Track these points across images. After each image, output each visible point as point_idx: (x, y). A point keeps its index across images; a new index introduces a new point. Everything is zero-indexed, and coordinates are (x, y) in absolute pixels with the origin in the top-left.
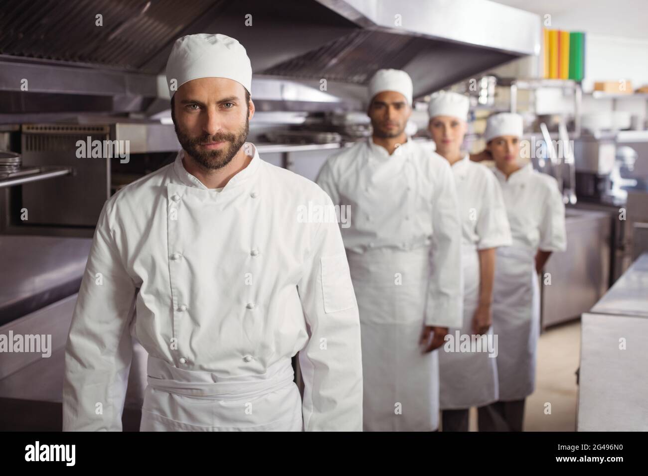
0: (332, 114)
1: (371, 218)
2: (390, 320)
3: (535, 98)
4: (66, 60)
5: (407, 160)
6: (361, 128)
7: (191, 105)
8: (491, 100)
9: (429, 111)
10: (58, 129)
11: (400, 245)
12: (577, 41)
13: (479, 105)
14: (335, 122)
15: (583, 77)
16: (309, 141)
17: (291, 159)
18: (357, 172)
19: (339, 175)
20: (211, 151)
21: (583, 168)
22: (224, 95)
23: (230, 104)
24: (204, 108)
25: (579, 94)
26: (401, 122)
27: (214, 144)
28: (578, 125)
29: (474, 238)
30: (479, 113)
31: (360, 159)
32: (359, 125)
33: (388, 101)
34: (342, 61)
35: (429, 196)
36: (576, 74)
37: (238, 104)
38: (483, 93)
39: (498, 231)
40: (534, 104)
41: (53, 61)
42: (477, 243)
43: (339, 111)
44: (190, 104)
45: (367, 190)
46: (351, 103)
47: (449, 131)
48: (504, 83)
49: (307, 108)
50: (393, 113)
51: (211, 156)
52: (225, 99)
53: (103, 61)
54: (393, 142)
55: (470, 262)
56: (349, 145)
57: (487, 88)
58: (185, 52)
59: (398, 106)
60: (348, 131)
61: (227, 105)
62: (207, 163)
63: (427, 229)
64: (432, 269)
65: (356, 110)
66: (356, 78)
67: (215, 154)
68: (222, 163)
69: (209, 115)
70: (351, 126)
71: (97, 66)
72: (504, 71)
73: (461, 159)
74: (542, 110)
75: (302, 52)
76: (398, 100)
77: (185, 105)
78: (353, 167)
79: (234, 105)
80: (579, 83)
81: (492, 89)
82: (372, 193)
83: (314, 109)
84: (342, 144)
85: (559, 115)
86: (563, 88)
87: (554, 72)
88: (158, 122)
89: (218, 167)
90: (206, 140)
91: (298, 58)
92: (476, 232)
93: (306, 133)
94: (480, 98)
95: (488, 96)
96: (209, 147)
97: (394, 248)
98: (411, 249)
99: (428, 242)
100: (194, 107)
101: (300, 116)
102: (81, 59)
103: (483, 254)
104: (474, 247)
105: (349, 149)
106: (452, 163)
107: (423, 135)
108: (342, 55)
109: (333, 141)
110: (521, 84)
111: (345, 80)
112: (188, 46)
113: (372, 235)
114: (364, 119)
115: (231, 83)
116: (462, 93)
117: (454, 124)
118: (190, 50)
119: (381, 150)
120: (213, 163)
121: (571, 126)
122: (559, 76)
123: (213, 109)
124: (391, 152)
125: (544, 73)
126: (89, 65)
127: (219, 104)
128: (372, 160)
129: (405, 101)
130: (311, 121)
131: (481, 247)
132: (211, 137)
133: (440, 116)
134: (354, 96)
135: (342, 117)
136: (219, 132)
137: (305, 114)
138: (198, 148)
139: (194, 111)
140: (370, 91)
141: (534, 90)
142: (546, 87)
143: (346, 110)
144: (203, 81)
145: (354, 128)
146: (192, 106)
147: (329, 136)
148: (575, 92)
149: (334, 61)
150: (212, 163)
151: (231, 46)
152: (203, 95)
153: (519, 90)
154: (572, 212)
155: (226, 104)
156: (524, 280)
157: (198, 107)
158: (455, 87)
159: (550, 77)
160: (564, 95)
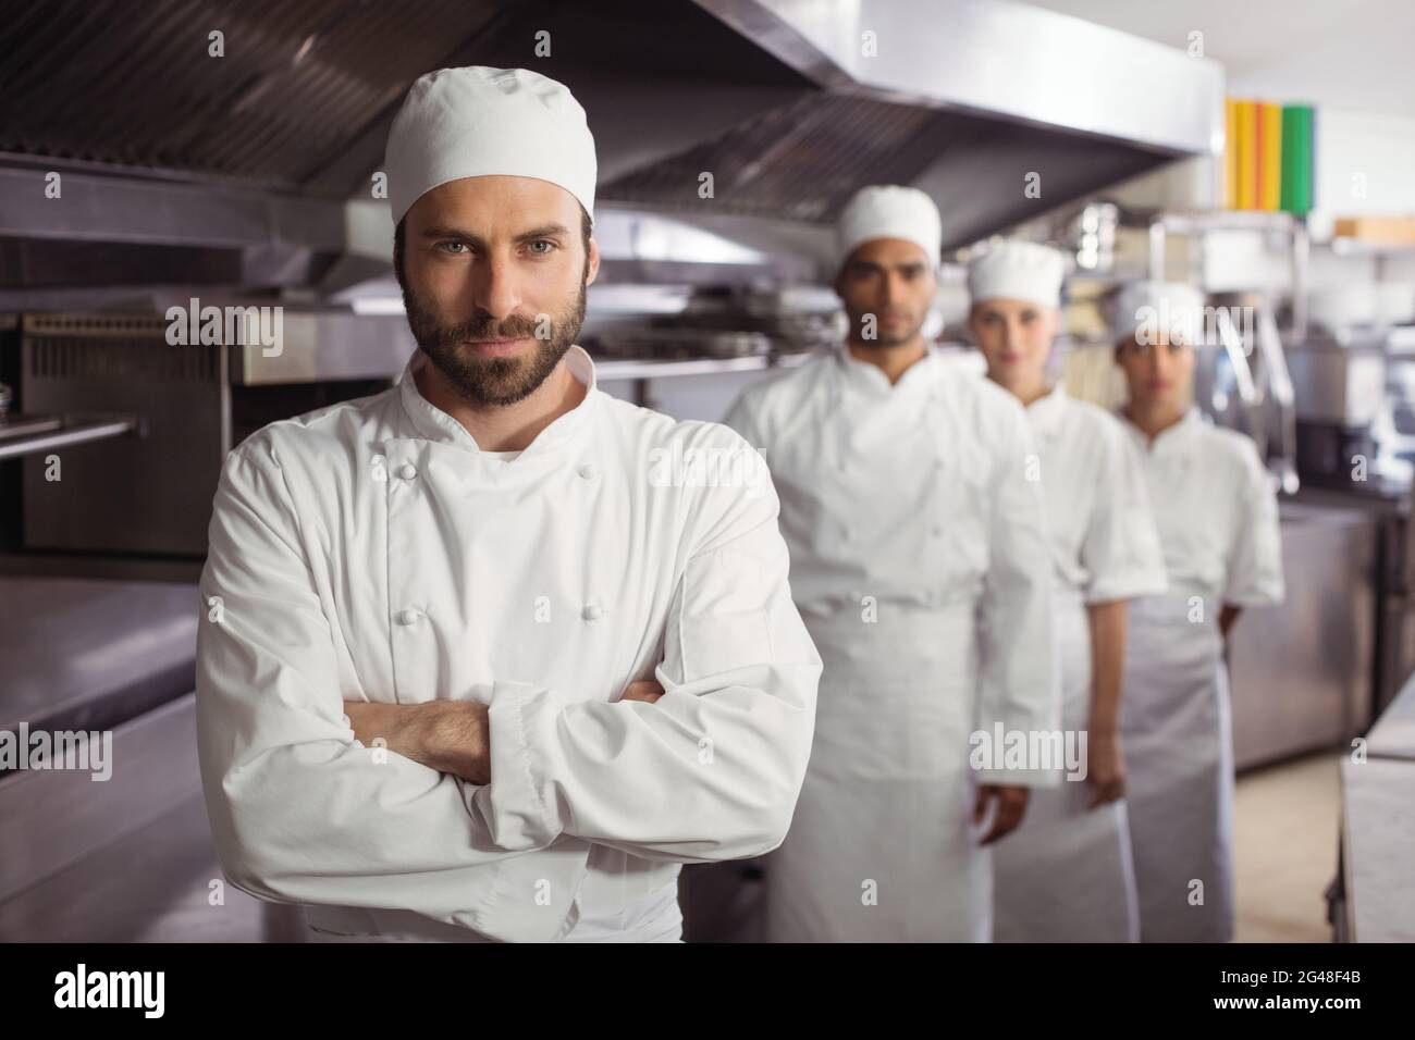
0: (747, 291)
1: (853, 534)
2: (895, 771)
3: (1203, 255)
4: (130, 163)
5: (932, 398)
6: (816, 324)
7: (447, 244)
8: (1107, 260)
9: (971, 284)
10: (108, 324)
11: (921, 596)
12: (1297, 126)
13: (1080, 271)
14: (756, 309)
15: (1311, 205)
16: (697, 352)
17: (655, 393)
18: (816, 427)
19: (773, 433)
20: (492, 359)
21: (1311, 411)
22: (533, 221)
23: (545, 243)
24: (482, 253)
25: (1302, 247)
26: (915, 308)
27: (500, 343)
28: (1301, 313)
29: (1078, 575)
30: (1081, 289)
31: (820, 393)
32: (810, 315)
33: (886, 260)
34: (770, 170)
35: (981, 479)
36: (1295, 200)
37: (564, 244)
38: (1089, 244)
39: (1133, 560)
40: (1200, 268)
41: (96, 165)
42: (1085, 587)
43: (762, 284)
44: (447, 240)
45: (842, 467)
46: (792, 266)
47: (1017, 334)
48: (1134, 220)
49: (691, 276)
50: (899, 289)
51: (492, 371)
52: (534, 231)
53: (219, 166)
54: (898, 357)
55: (1070, 633)
56: (789, 361)
57: (1097, 233)
58: (439, 110)
59: (910, 272)
60: (787, 330)
61: (538, 246)
62: (482, 390)
63: (978, 556)
64: (985, 649)
65: (802, 282)
66: (804, 209)
67: (502, 368)
68: (518, 390)
69: (495, 269)
70: (791, 319)
71: (202, 177)
72: (1136, 193)
73: (1045, 392)
74: (1219, 280)
75: (681, 146)
76: (909, 259)
77: (433, 243)
78: (805, 416)
79: (554, 246)
80: (1301, 219)
81: (1109, 233)
82: (855, 474)
83: (706, 278)
84: (772, 360)
85: (1257, 291)
86: (1265, 232)
87: (1247, 196)
88: (347, 309)
89: (507, 400)
90: (483, 332)
91: (672, 162)
92: (1082, 561)
93: (689, 335)
94: (1079, 254)
95: (1099, 249)
96: (487, 349)
97: (906, 603)
98: (945, 603)
99: (978, 589)
100: (455, 246)
101: (674, 294)
102: (166, 160)
103: (1100, 614)
104: (1077, 599)
105: (792, 371)
106: (1027, 402)
107: (955, 337)
108: (770, 155)
109: (752, 352)
110: (1173, 223)
111: (777, 213)
112: (446, 94)
113: (855, 572)
114: (827, 300)
115: (550, 192)
116: (1042, 242)
117: (1028, 316)
118: (452, 106)
119: (872, 374)
120: (498, 390)
121: (1285, 316)
122: (1258, 204)
123: (504, 254)
124: (895, 379)
125: (1225, 195)
126: (184, 174)
127: (519, 243)
128: (851, 397)
129: (923, 260)
130: (701, 306)
131: (1095, 597)
132: (496, 326)
133: (995, 300)
134: (799, 249)
135: (771, 298)
136: (515, 313)
137: (686, 289)
138: (461, 352)
139: (457, 258)
140: (840, 240)
141: (1200, 235)
142: (1230, 228)
143: (779, 281)
144: (481, 184)
145: (800, 323)
146: (451, 247)
147: (743, 341)
148: (1292, 240)
149: (752, 171)
150: (492, 389)
151: (552, 101)
152: (480, 219)
153: (1169, 236)
154: (1293, 511)
155: (535, 243)
156: (1200, 674)
157: (465, 249)
158: (1026, 230)
159: (1237, 206)
160: (1268, 248)
